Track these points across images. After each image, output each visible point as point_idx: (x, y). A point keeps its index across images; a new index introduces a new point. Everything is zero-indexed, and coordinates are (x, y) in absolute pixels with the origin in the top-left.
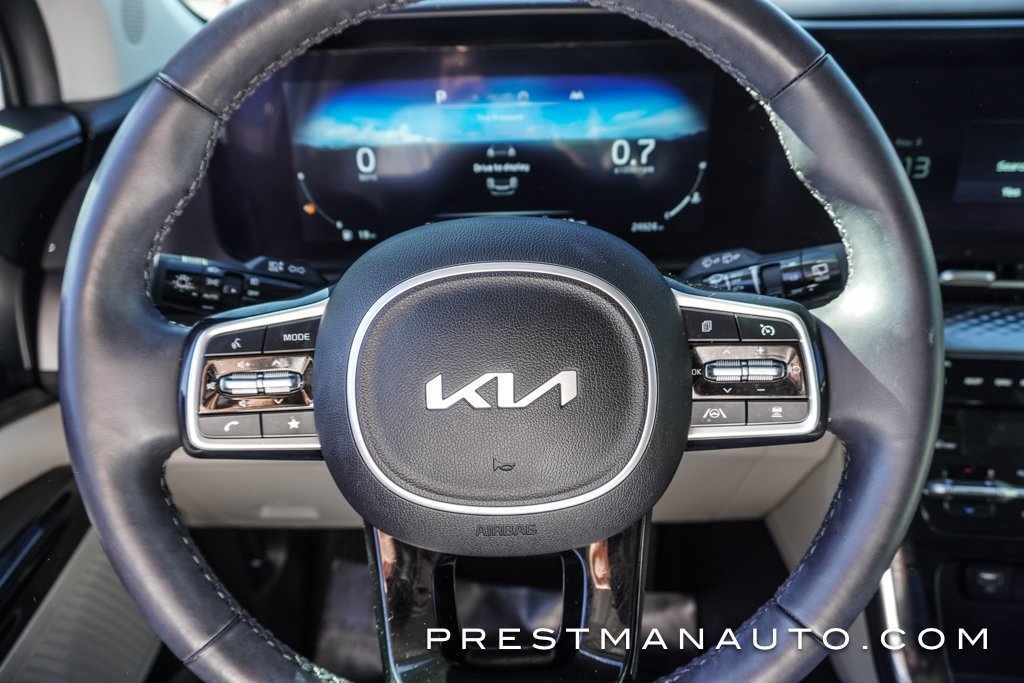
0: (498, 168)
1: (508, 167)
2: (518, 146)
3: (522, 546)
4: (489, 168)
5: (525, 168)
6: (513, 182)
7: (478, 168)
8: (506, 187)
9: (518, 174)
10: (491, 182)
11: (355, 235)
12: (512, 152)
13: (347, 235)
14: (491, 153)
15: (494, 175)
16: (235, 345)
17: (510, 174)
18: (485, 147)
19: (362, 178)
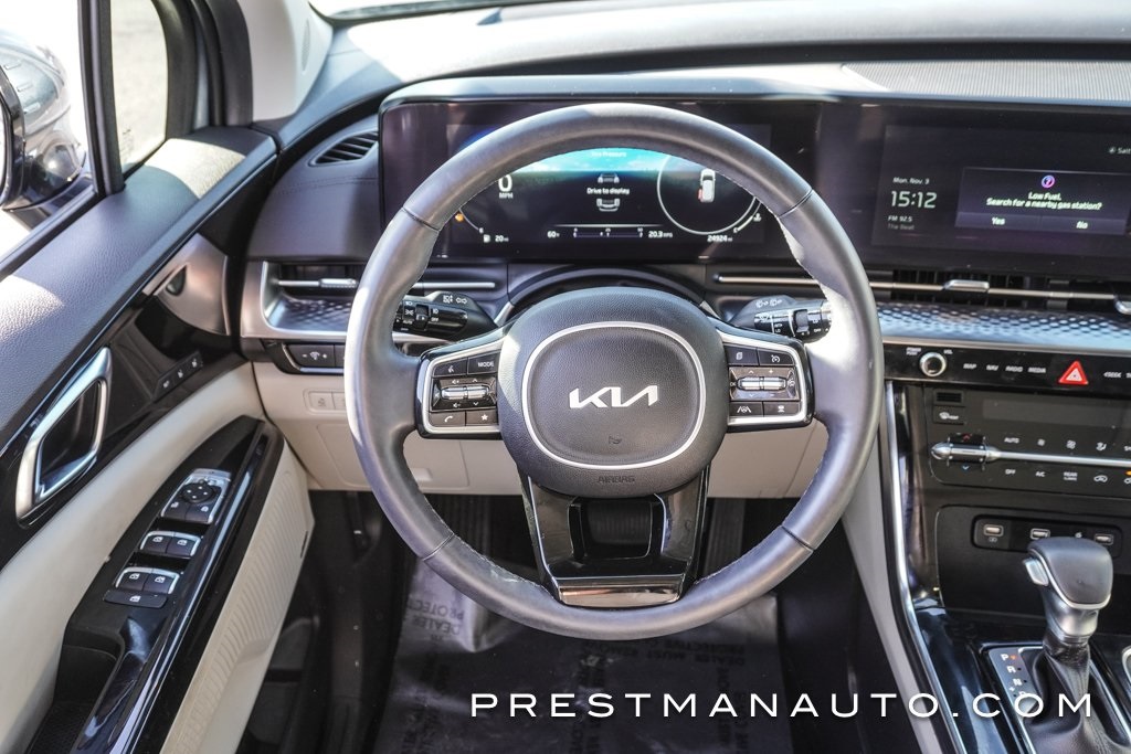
0: (606, 191)
1: (613, 191)
2: (620, 175)
3: (625, 490)
4: (599, 191)
5: (627, 192)
6: (617, 202)
7: (590, 191)
8: (611, 206)
9: (620, 196)
10: (599, 202)
11: (493, 238)
12: (617, 180)
13: (487, 239)
14: (601, 180)
15: (603, 196)
16: (450, 370)
17: (615, 196)
18: (597, 175)
19: (501, 196)
